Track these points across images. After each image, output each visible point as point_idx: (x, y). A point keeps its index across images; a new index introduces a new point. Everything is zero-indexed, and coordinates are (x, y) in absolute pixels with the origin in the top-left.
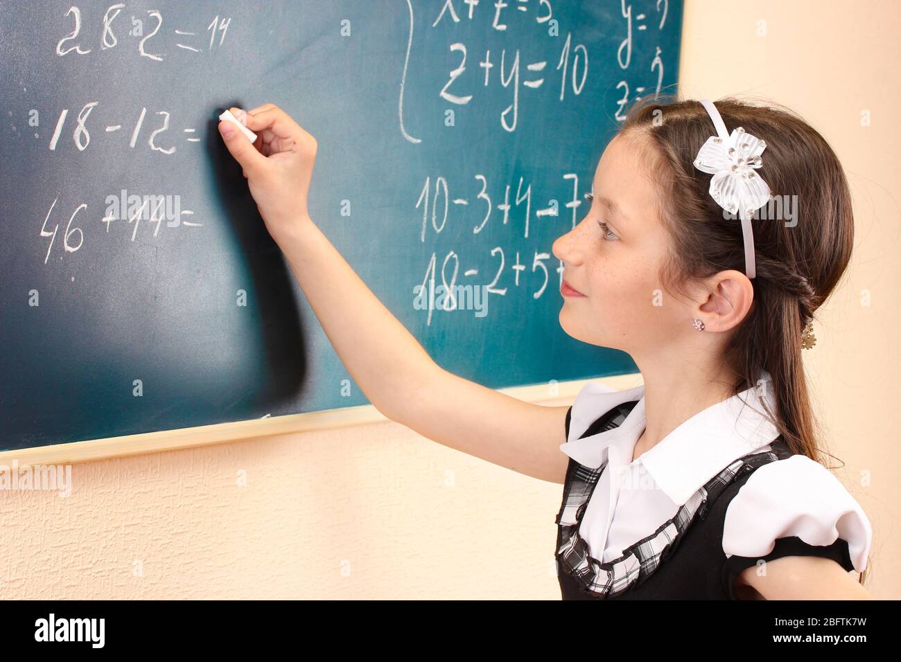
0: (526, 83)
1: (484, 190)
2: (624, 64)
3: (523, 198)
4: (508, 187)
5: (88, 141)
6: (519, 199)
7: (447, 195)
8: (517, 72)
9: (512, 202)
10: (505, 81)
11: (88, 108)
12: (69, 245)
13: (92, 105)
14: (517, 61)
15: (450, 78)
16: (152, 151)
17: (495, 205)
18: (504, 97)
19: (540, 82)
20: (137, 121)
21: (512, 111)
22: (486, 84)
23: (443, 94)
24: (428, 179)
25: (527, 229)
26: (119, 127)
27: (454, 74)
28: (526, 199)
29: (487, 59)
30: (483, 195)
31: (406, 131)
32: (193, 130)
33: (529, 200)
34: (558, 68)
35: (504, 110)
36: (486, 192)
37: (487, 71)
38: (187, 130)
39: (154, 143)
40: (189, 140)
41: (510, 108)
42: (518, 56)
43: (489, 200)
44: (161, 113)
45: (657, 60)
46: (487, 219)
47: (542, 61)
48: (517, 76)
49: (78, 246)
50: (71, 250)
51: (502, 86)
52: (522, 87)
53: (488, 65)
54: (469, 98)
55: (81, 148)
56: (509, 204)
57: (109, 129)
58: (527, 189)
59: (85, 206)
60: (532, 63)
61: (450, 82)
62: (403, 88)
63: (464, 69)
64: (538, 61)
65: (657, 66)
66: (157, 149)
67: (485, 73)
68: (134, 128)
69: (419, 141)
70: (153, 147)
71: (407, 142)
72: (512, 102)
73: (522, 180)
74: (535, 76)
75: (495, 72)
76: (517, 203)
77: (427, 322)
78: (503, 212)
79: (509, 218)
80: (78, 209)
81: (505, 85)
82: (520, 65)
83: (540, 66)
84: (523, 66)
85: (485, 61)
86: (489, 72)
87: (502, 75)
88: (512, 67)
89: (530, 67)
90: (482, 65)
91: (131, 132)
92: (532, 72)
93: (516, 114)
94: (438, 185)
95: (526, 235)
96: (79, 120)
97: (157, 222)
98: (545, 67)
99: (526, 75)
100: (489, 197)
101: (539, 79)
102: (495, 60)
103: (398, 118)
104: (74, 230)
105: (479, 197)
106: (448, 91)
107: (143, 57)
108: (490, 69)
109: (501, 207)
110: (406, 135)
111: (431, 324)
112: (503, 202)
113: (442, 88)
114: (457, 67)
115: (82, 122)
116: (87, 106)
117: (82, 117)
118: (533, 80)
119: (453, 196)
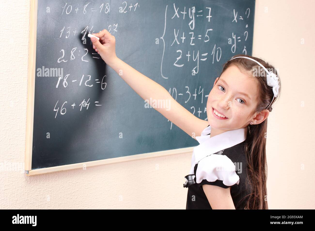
0: (201, 60)
1: (188, 91)
2: (234, 52)
3: (201, 92)
4: (196, 89)
5: (67, 85)
6: (200, 92)
7: (176, 93)
8: (198, 56)
9: (197, 93)
10: (194, 60)
11: (67, 76)
12: (62, 112)
13: (68, 75)
14: (198, 53)
15: (177, 60)
16: (86, 86)
17: (192, 95)
18: (195, 64)
19: (206, 59)
20: (81, 78)
21: (197, 67)
22: (188, 61)
23: (175, 64)
24: (170, 88)
25: (202, 101)
26: (76, 80)
27: (178, 59)
28: (202, 93)
29: (189, 54)
30: (188, 92)
31: (163, 76)
32: (98, 80)
33: (203, 92)
34: (212, 54)
35: (194, 68)
36: (189, 91)
37: (189, 57)
38: (96, 80)
39: (86, 84)
40: (97, 82)
41: (196, 67)
42: (198, 52)
43: (190, 93)
44: (88, 76)
45: (245, 50)
46: (189, 99)
47: (206, 53)
48: (198, 58)
49: (64, 113)
50: (63, 114)
51: (194, 61)
52: (200, 61)
53: (189, 55)
54: (183, 65)
55: (65, 87)
56: (196, 94)
57: (73, 81)
58: (202, 89)
59: (67, 102)
60: (203, 54)
61: (177, 61)
62: (162, 64)
63: (181, 57)
64: (205, 53)
65: (245, 51)
66: (87, 86)
67: (188, 58)
68: (80, 81)
69: (167, 78)
70: (86, 85)
71: (163, 78)
72: (197, 65)
73: (200, 87)
74: (204, 57)
75: (191, 57)
76: (199, 94)
77: (170, 128)
78: (194, 96)
79: (196, 98)
80: (64, 103)
81: (195, 60)
82: (199, 55)
83: (206, 54)
84: (200, 55)
85: (188, 54)
86: (189, 58)
87: (194, 58)
88: (197, 55)
89: (202, 55)
90: (187, 55)
91: (80, 82)
92: (203, 56)
93: (198, 69)
94: (173, 90)
95: (202, 103)
96: (64, 79)
97: (88, 105)
98: (207, 55)
99: (201, 57)
100: (190, 92)
101: (206, 58)
102: (191, 54)
103: (161, 72)
104: (63, 109)
105: (187, 92)
106: (176, 64)
107: (83, 61)
108: (190, 56)
109: (194, 95)
110: (163, 77)
111: (172, 129)
112: (194, 94)
113: (174, 63)
114: (179, 57)
115: (65, 80)
116: (67, 75)
117: (65, 79)
118: (203, 59)
119: (178, 93)
